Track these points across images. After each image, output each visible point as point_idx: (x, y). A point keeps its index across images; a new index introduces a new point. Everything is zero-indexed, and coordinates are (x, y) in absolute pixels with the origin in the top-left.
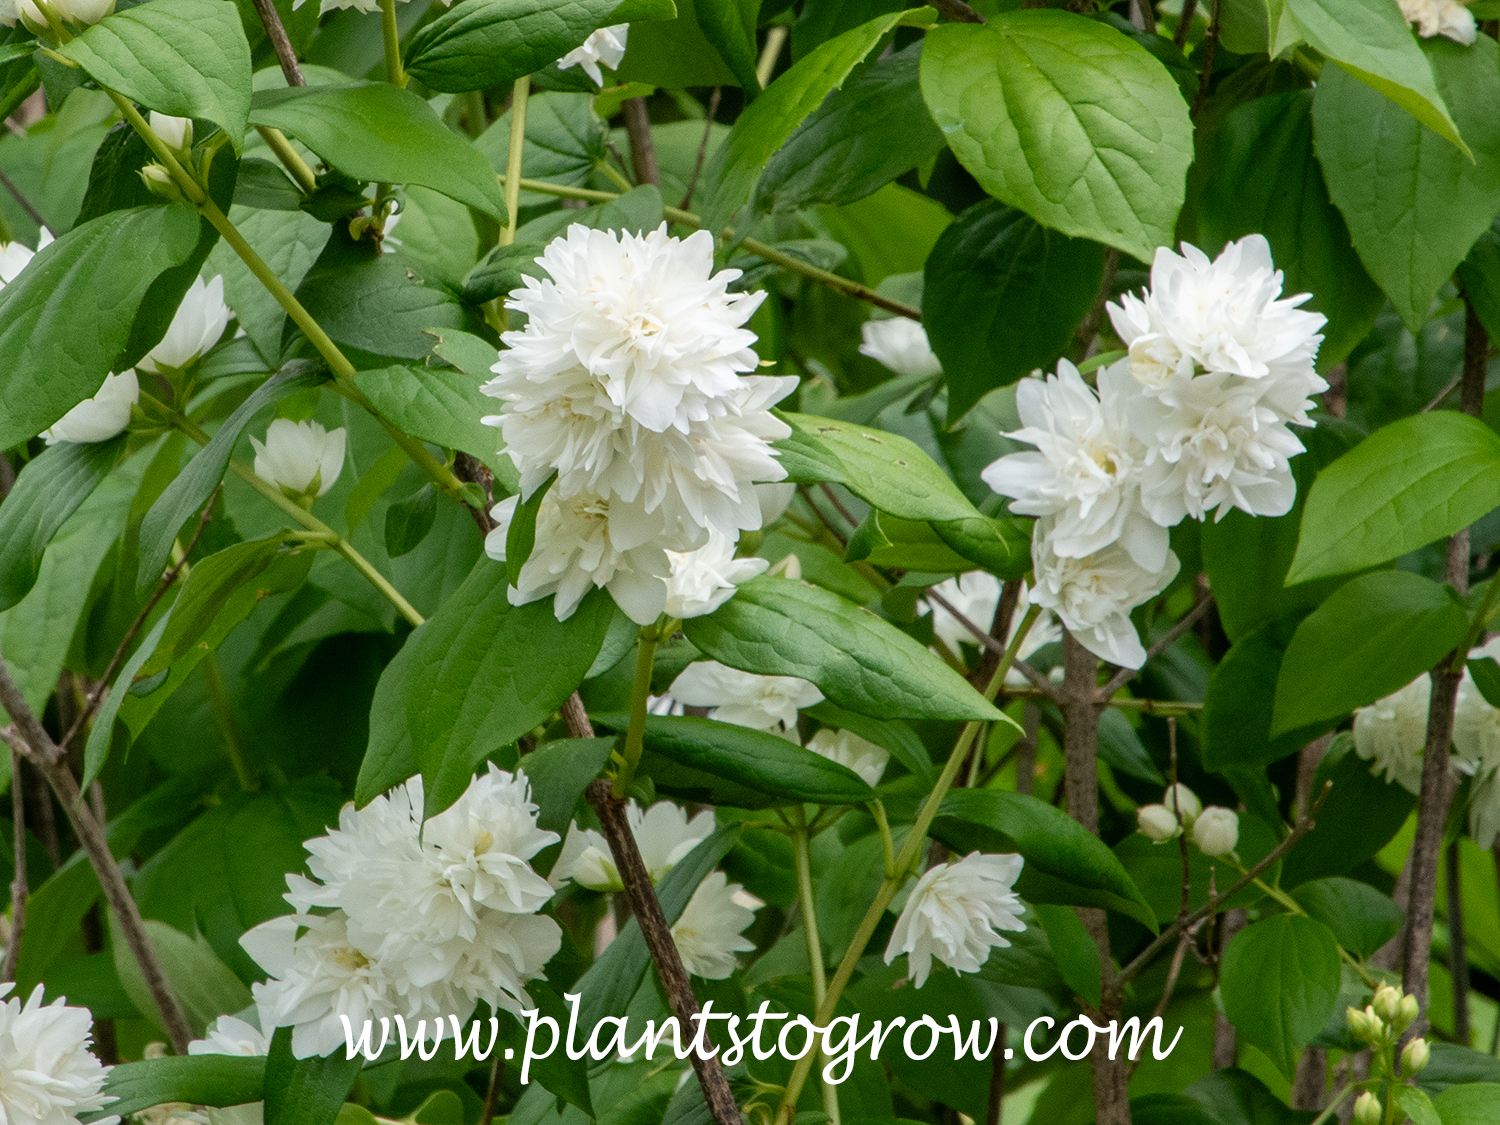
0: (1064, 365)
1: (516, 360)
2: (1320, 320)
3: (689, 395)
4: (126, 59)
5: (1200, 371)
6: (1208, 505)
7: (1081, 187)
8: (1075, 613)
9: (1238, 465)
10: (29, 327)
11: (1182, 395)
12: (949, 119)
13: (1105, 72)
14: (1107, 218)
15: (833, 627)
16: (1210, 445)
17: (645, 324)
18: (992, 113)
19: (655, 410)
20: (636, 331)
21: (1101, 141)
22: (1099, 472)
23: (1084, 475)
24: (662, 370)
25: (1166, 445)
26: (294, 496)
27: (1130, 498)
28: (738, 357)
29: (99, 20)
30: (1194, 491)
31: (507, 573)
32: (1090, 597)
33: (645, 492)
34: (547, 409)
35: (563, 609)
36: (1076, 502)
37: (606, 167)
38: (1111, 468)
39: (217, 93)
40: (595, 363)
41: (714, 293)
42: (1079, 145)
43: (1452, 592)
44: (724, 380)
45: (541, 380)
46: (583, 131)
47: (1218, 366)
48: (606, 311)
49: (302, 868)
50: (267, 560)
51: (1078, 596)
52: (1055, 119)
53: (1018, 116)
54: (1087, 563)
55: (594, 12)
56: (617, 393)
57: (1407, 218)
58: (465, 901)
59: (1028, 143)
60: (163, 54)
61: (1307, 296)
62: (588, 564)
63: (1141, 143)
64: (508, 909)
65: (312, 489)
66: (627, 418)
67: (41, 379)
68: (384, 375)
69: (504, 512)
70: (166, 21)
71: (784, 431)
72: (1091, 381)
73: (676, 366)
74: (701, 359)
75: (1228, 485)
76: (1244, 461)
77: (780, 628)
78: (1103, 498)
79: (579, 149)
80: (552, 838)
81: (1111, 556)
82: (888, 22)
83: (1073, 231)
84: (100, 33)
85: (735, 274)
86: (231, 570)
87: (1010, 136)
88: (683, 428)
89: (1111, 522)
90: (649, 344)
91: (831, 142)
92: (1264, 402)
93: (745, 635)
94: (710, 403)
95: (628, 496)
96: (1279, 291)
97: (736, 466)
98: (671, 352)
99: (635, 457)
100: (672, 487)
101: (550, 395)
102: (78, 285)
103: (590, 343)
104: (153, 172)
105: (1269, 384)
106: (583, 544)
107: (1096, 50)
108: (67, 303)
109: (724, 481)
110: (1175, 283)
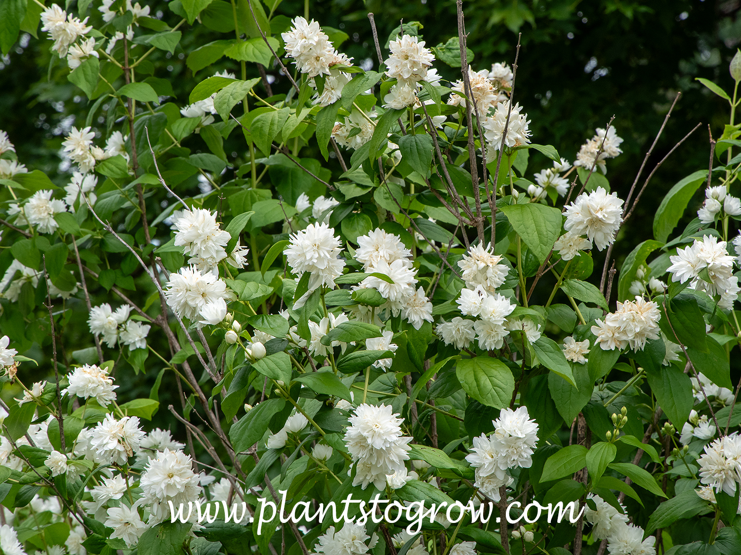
0: (483, 434)
1: (349, 433)
2: (537, 425)
3: (386, 441)
4: (265, 367)
5: (510, 436)
6: (513, 465)
7: (489, 395)
8: (484, 489)
9: (519, 457)
10: (248, 425)
11: (506, 441)
12: (461, 380)
13: (496, 370)
14: (495, 402)
15: (428, 492)
16: (513, 452)
17: (376, 425)
18: (471, 379)
19: (378, 444)
20: (374, 427)
21: (494, 385)
22: (490, 458)
23: (486, 458)
24: (380, 435)
25: (503, 452)
26: (320, 461)
27: (495, 464)
28: (397, 433)
29: (261, 358)
30: (509, 462)
31: (351, 480)
32: (488, 485)
33: (377, 462)
34: (357, 444)
35: (363, 488)
36: (484, 464)
37: (397, 389)
38: (492, 457)
39: (284, 375)
40: (365, 434)
41: (393, 418)
42: (489, 386)
43: (583, 484)
44: (394, 438)
45: (354, 437)
46: (392, 381)
47: (514, 435)
48: (367, 423)
49: (318, 543)
50: (314, 475)
51: (485, 485)
52: (485, 380)
53: (477, 380)
54: (487, 477)
55: (377, 356)
56: (369, 441)
57: (569, 402)
58: (349, 551)
59: (478, 385)
60: (273, 366)
61: (535, 420)
62: (368, 478)
63: (503, 386)
64: (358, 553)
65: (325, 459)
66: (373, 446)
67: (249, 436)
68: (331, 435)
69: (351, 466)
70: (275, 359)
71: (410, 449)
72: (488, 437)
73: (383, 434)
74: (389, 433)
75: (517, 461)
76: (520, 456)
77: (416, 491)
78: (490, 463)
79: (392, 385)
80: (369, 537)
81: (492, 476)
82: (449, 358)
83: (487, 405)
84: (261, 361)
85: (398, 414)
86: (306, 477)
87: (475, 384)
88: (384, 449)
89: (492, 469)
90: (376, 430)
91: (442, 384)
92: (525, 443)
93: (408, 493)
94: (390, 443)
95: (374, 463)
96: (529, 418)
97: (399, 457)
98: (382, 432)
99: (375, 455)
100: (385, 461)
101: (356, 441)
102: (258, 416)
103: (364, 429)
104: (277, 391)
105: (526, 439)
106: (367, 473)
107: (495, 365)
108: (256, 420)
109: (396, 460)
110: (505, 417)
